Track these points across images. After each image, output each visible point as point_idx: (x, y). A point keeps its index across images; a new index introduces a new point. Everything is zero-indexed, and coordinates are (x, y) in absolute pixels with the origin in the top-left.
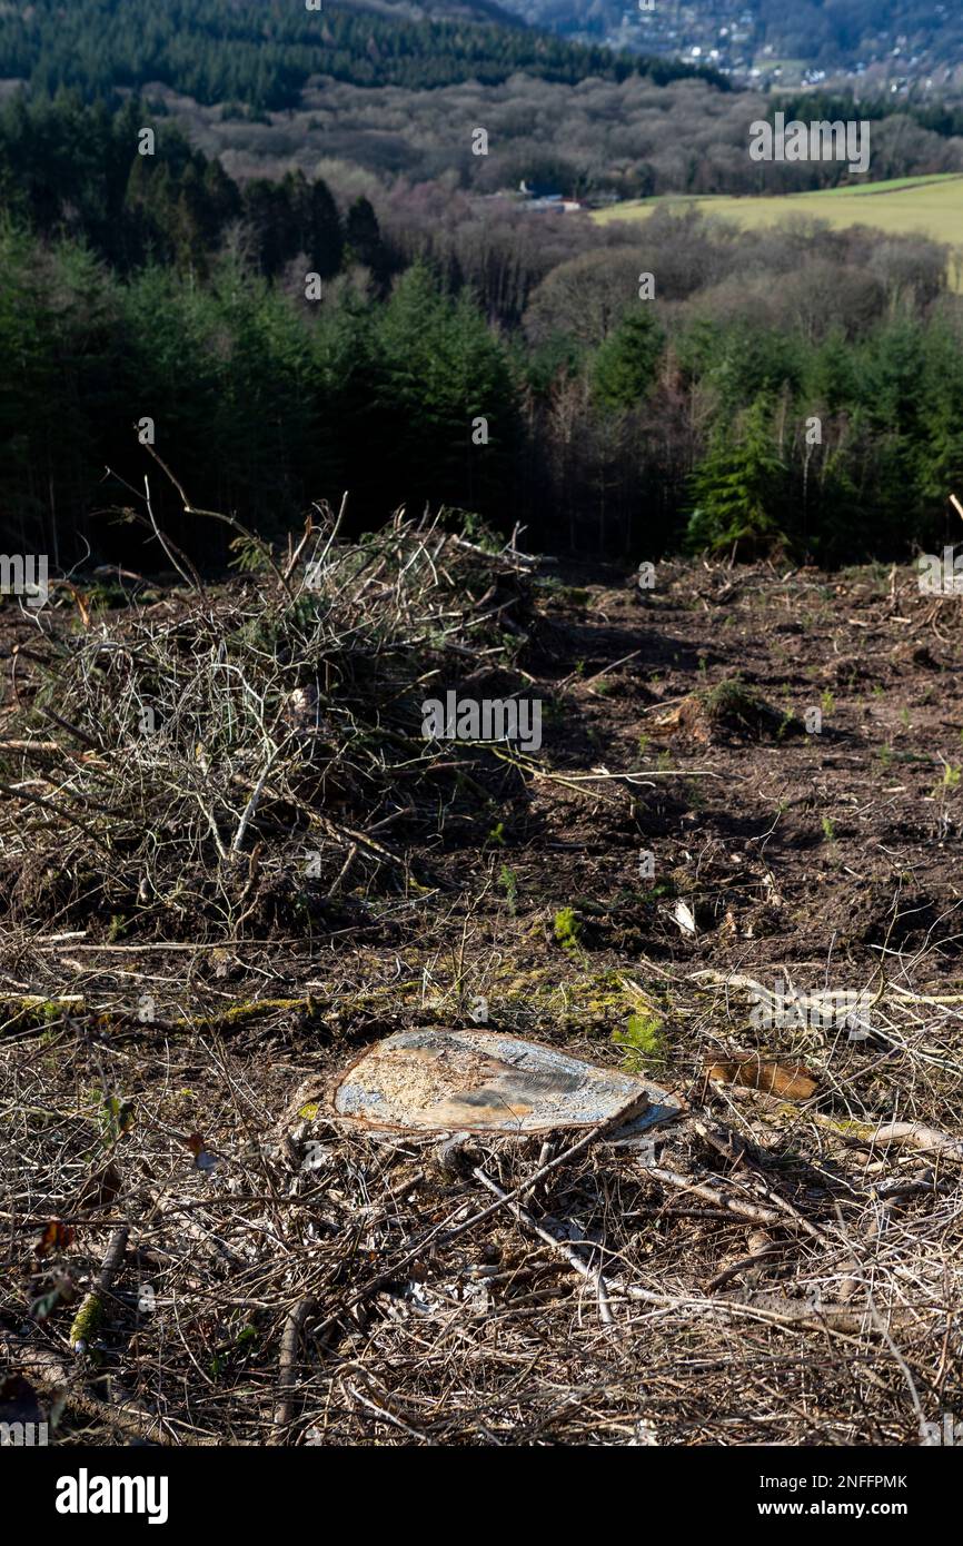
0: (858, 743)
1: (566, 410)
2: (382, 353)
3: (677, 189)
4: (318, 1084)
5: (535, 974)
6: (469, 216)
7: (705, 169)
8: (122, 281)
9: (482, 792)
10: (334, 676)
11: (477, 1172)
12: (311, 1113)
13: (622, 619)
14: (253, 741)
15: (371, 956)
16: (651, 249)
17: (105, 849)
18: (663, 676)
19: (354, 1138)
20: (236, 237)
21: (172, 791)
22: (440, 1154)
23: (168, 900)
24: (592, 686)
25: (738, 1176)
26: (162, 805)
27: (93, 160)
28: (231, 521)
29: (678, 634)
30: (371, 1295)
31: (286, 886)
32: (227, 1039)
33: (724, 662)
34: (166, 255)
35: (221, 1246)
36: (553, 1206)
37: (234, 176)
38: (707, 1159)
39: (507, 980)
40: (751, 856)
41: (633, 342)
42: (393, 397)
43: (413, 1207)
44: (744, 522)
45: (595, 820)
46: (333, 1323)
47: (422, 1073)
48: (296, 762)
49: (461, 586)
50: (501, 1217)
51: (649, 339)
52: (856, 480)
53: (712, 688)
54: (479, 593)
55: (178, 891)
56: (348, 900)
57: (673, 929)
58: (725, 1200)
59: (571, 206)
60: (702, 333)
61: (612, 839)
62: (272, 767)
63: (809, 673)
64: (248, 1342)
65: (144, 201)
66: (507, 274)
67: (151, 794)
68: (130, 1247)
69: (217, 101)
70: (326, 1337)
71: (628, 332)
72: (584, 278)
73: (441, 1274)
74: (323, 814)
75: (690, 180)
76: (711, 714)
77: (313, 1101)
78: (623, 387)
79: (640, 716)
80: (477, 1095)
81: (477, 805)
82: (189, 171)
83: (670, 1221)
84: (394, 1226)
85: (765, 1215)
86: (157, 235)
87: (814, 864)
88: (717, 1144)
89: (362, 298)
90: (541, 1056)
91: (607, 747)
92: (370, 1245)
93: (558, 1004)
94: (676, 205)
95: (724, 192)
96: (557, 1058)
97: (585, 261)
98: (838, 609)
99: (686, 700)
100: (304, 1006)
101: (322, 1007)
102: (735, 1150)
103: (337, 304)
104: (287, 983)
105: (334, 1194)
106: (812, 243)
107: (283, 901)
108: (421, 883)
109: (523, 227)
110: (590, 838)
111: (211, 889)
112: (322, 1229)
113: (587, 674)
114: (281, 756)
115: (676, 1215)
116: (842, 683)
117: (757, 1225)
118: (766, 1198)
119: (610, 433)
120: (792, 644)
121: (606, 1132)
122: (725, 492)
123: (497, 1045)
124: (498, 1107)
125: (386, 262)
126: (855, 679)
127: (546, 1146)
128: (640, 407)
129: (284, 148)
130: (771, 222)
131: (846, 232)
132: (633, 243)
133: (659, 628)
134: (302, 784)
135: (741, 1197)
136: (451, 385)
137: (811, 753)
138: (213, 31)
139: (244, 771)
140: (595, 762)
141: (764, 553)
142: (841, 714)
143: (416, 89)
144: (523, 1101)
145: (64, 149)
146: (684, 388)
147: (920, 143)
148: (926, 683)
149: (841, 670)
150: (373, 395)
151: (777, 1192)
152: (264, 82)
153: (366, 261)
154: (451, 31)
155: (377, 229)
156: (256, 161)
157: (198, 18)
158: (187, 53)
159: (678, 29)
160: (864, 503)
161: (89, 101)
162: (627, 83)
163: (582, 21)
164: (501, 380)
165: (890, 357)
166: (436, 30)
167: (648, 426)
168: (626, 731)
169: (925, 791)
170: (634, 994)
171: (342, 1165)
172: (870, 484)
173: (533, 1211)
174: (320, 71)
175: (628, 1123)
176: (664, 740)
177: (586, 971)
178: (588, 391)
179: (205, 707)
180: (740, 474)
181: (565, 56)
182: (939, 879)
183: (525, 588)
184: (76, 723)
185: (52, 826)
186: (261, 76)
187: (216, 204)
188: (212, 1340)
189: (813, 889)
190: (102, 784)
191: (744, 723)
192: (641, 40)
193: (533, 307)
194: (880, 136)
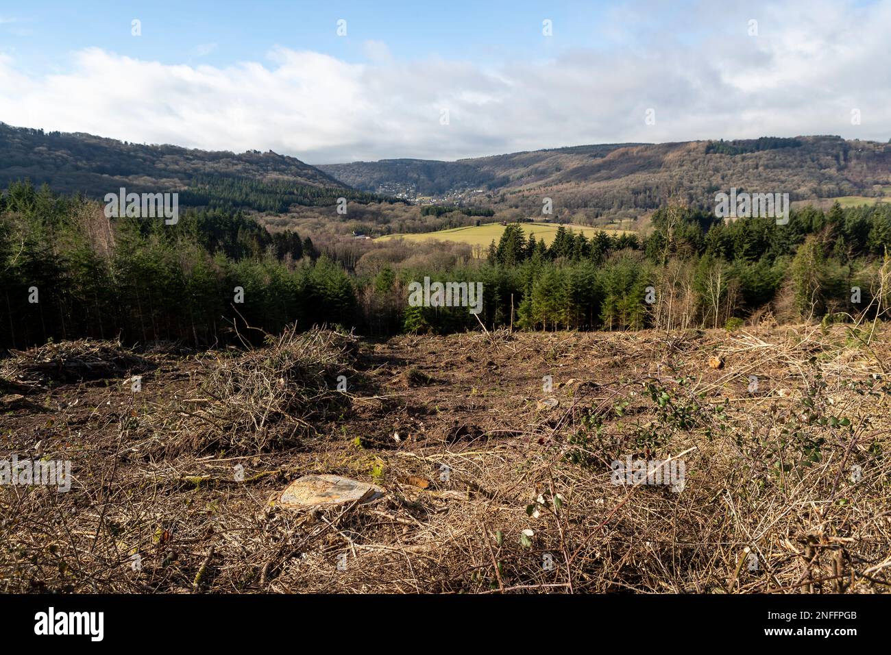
0: (450, 384)
1: (368, 295)
2: (314, 280)
3: (397, 232)
4: (276, 495)
5: (351, 457)
6: (339, 241)
7: (404, 226)
8: (236, 262)
9: (339, 405)
10: (293, 374)
11: (323, 517)
12: (273, 504)
13: (384, 353)
14: (268, 394)
15: (302, 456)
16: (391, 249)
17: (221, 430)
18: (396, 368)
19: (286, 510)
20: (270, 249)
21: (242, 411)
22: (311, 513)
23: (240, 444)
24: (375, 373)
25: (400, 511)
26: (239, 415)
27: (227, 228)
28: (261, 330)
29: (401, 356)
30: (289, 558)
31: (276, 437)
32: (255, 484)
33: (414, 363)
34: (249, 254)
35: (244, 548)
36: (344, 525)
37: (269, 232)
38: (391, 507)
39: (342, 460)
40: (417, 418)
41: (386, 275)
42: (318, 293)
43: (304, 530)
44: (420, 324)
45: (371, 411)
46: (278, 568)
47: (308, 488)
48: (281, 399)
49: (336, 346)
50: (330, 530)
51: (390, 273)
52: (451, 311)
53: (408, 370)
54: (342, 347)
55: (243, 441)
56: (296, 440)
57: (393, 441)
58: (396, 518)
59: (367, 238)
60: (404, 271)
61: (376, 416)
62: (272, 402)
63: (437, 365)
64: (251, 577)
65: (243, 239)
66: (350, 257)
67: (235, 412)
68: (216, 552)
69: (264, 211)
70: (275, 573)
71: (385, 272)
72: (372, 258)
73: (311, 549)
74: (289, 415)
75: (401, 230)
76: (408, 378)
77: (274, 500)
78: (384, 287)
79: (389, 380)
80: (324, 494)
81: (337, 409)
82: (256, 230)
83: (380, 526)
84: (297, 536)
85: (407, 521)
86: (247, 249)
87: (435, 419)
88: (394, 502)
89: (308, 265)
90: (344, 480)
91: (378, 390)
92: (290, 543)
93: (356, 466)
94: (397, 237)
95: (410, 233)
96: (349, 480)
97: (372, 253)
98: (445, 347)
99: (401, 374)
100: (279, 473)
101: (284, 472)
102: (400, 503)
103: (300, 267)
104: (276, 466)
105: (280, 528)
106: (435, 246)
107: (276, 441)
108: (318, 433)
109: (354, 244)
110: (370, 416)
111: (253, 439)
112: (276, 539)
113: (374, 369)
114: (276, 398)
115: (381, 524)
116: (447, 367)
117: (405, 525)
118: (408, 516)
119: (381, 300)
120: (433, 357)
121: (360, 501)
122: (414, 316)
123: (331, 478)
124: (330, 497)
125: (315, 255)
126: (450, 366)
127: (343, 507)
128: (389, 293)
129: (285, 224)
130: (423, 240)
131: (444, 242)
132: (386, 247)
133: (395, 355)
134: (283, 407)
135: (401, 517)
136: (335, 288)
137: (436, 388)
138: (263, 191)
139: (265, 404)
140: (374, 394)
141: (426, 332)
142: (446, 376)
143: (322, 206)
144: (338, 494)
145: (218, 225)
146: (401, 287)
147: (463, 218)
148: (470, 366)
149: (446, 364)
150: (312, 293)
151: (412, 514)
152: (278, 205)
153: (309, 255)
154: (331, 190)
155: (312, 246)
156: (276, 227)
157: (258, 188)
158: (256, 197)
159: (395, 189)
160: (453, 317)
161: (226, 211)
162: (382, 204)
163: (369, 187)
164: (349, 287)
165: (457, 276)
166: (327, 190)
167: (391, 298)
168: (384, 385)
169: (467, 396)
170: (379, 460)
171: (282, 519)
172: (454, 312)
173: (339, 527)
174: (294, 202)
175: (368, 498)
176: (395, 387)
177: (365, 455)
178: (374, 289)
179: (254, 385)
180: (418, 310)
181: (364, 197)
182: (469, 421)
183: (355, 346)
184: (214, 393)
185: (205, 424)
186: (277, 203)
187: (264, 240)
188: (240, 578)
189: (434, 426)
190: (221, 410)
191: (418, 380)
192: (385, 192)
193: (358, 266)
194: (452, 216)
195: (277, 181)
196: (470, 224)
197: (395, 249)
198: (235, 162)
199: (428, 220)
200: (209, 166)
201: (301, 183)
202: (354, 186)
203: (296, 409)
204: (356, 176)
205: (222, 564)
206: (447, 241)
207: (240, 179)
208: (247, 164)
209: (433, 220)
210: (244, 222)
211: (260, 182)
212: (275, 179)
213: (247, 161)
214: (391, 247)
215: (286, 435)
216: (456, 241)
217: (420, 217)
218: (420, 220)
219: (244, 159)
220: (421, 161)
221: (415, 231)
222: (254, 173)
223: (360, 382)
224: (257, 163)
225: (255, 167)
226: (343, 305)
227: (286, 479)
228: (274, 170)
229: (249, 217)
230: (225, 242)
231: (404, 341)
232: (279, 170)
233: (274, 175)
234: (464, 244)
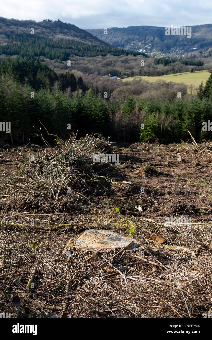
0: (172, 176)
1: (118, 115)
2: (84, 105)
3: (138, 75)
4: (73, 240)
5: (113, 219)
6: (100, 80)
7: (143, 71)
8: (36, 92)
9: (103, 186)
10: (75, 164)
11: (102, 256)
12: (71, 245)
13: (128, 154)
14: (60, 176)
15: (82, 216)
17: (33, 196)
18: (136, 164)
19: (79, 250)
20: (57, 84)
21: (45, 186)
22: (95, 253)
23: (45, 206)
24: (123, 166)
25: (150, 257)
26: (44, 188)
27: (30, 70)
28: (55, 136)
29: (139, 156)
30: (83, 279)
31: (66, 203)
32: (56, 232)
33: (147, 162)
34: (44, 87)
35: (55, 270)
36: (116, 262)
37: (56, 73)
38: (145, 254)
40: (152, 197)
41: (130, 103)
42: (86, 113)
43: (90, 263)
44: (151, 136)
45: (123, 191)
46: (76, 284)
47: (92, 238)
48: (68, 180)
49: (98, 148)
50: (107, 264)
51: (133, 102)
52: (171, 128)
53: (145, 166)
54: (102, 149)
55: (46, 204)
56: (78, 206)
57: (138, 211)
58: (148, 261)
59: (118, 78)
60: (142, 101)
61: (126, 194)
62: (64, 181)
63: (163, 164)
64: (60, 288)
65: (40, 77)
67: (41, 186)
68: (38, 271)
69: (53, 59)
70: (74, 287)
71: (129, 101)
72: (121, 91)
73: (96, 275)
74: (73, 190)
75: (140, 73)
76: (145, 171)
77: (72, 243)
78: (128, 111)
79: (131, 171)
80: (102, 242)
81: (102, 188)
82: (48, 72)
83: (138, 265)
84: (87, 266)
85: (156, 264)
86: (43, 84)
87: (164, 199)
88: (147, 251)
89: (80, 95)
90: (114, 234)
91: (126, 177)
92: (82, 270)
93: (117, 225)
94: (138, 78)
95: (146, 76)
96: (117, 235)
97: (121, 88)
98: (168, 152)
99: (140, 168)
100: (70, 225)
101: (73, 226)
102: (150, 251)
103: (76, 96)
104: (67, 221)
105: (76, 261)
106: (162, 85)
107: (66, 206)
108: (92, 203)
109: (110, 82)
110: (123, 194)
111: (52, 204)
112: (74, 267)
113: (122, 164)
114: (65, 179)
115: (139, 264)
116: (169, 165)
117: (154, 266)
118: (155, 261)
119: (126, 120)
120: (159, 158)
121: (126, 249)
122: (147, 130)
123: (106, 232)
124: (106, 244)
125: (85, 89)
126: (171, 164)
127: (115, 251)
128: (131, 115)
129: (65, 68)
130: (155, 81)
131: (169, 83)
132: (130, 85)
133: (135, 155)
134: (69, 184)
135: (151, 260)
136: (96, 111)
137: (163, 178)
138: (53, 47)
139: (59, 182)
140: (123, 180)
141: (154, 141)
142: (168, 171)
143: (90, 57)
144: (111, 243)
145: (25, 68)
146: (139, 111)
147: (182, 67)
148: (184, 165)
149: (168, 163)
150: (82, 113)
151: (158, 260)
152: (62, 56)
153: (81, 88)
154: (96, 46)
155: (83, 82)
156: (60, 70)
157: (50, 44)
158: (48, 50)
159: (138, 46)
160: (172, 132)
161: (30, 59)
162: (128, 56)
163: (120, 45)
164: (106, 110)
165: (177, 106)
166: (94, 46)
167: (133, 118)
168: (129, 174)
169: (184, 185)
170: (131, 223)
171: (77, 255)
172: (173, 129)
173: (112, 263)
174: (72, 54)
175: (130, 247)
176: (136, 176)
177: (122, 219)
178: (122, 112)
179: (52, 170)
180: (150, 127)
181: (117, 51)
182: (187, 201)
183: (110, 148)
184: (28, 173)
185: (23, 192)
186: (61, 55)
187: (53, 78)
188: (53, 288)
189: (164, 203)
190: (32, 184)
191: (151, 173)
192: (131, 48)
193: (111, 97)
194: (175, 65)
195: (62, 40)
196: (187, 71)
197: (136, 86)
198: (36, 27)
199: (158, 67)
200: (21, 30)
201: (77, 42)
202: (111, 44)
203: (77, 186)
204: (113, 37)
205: (42, 278)
206: (171, 82)
207: (39, 38)
208: (44, 28)
209: (162, 68)
210: (41, 66)
211: (51, 40)
212: (60, 38)
213: (43, 27)
214: (134, 85)
215: (72, 202)
216: (176, 82)
217: (154, 66)
218: (153, 67)
219: (42, 25)
220: (156, 27)
221: (149, 74)
222: (48, 34)
223: (114, 172)
224: (50, 28)
225: (48, 30)
226: (102, 122)
227: (74, 230)
228: (61, 32)
229: (44, 63)
230: (29, 79)
231: (141, 146)
232: (63, 33)
233: (60, 36)
234: (182, 84)
